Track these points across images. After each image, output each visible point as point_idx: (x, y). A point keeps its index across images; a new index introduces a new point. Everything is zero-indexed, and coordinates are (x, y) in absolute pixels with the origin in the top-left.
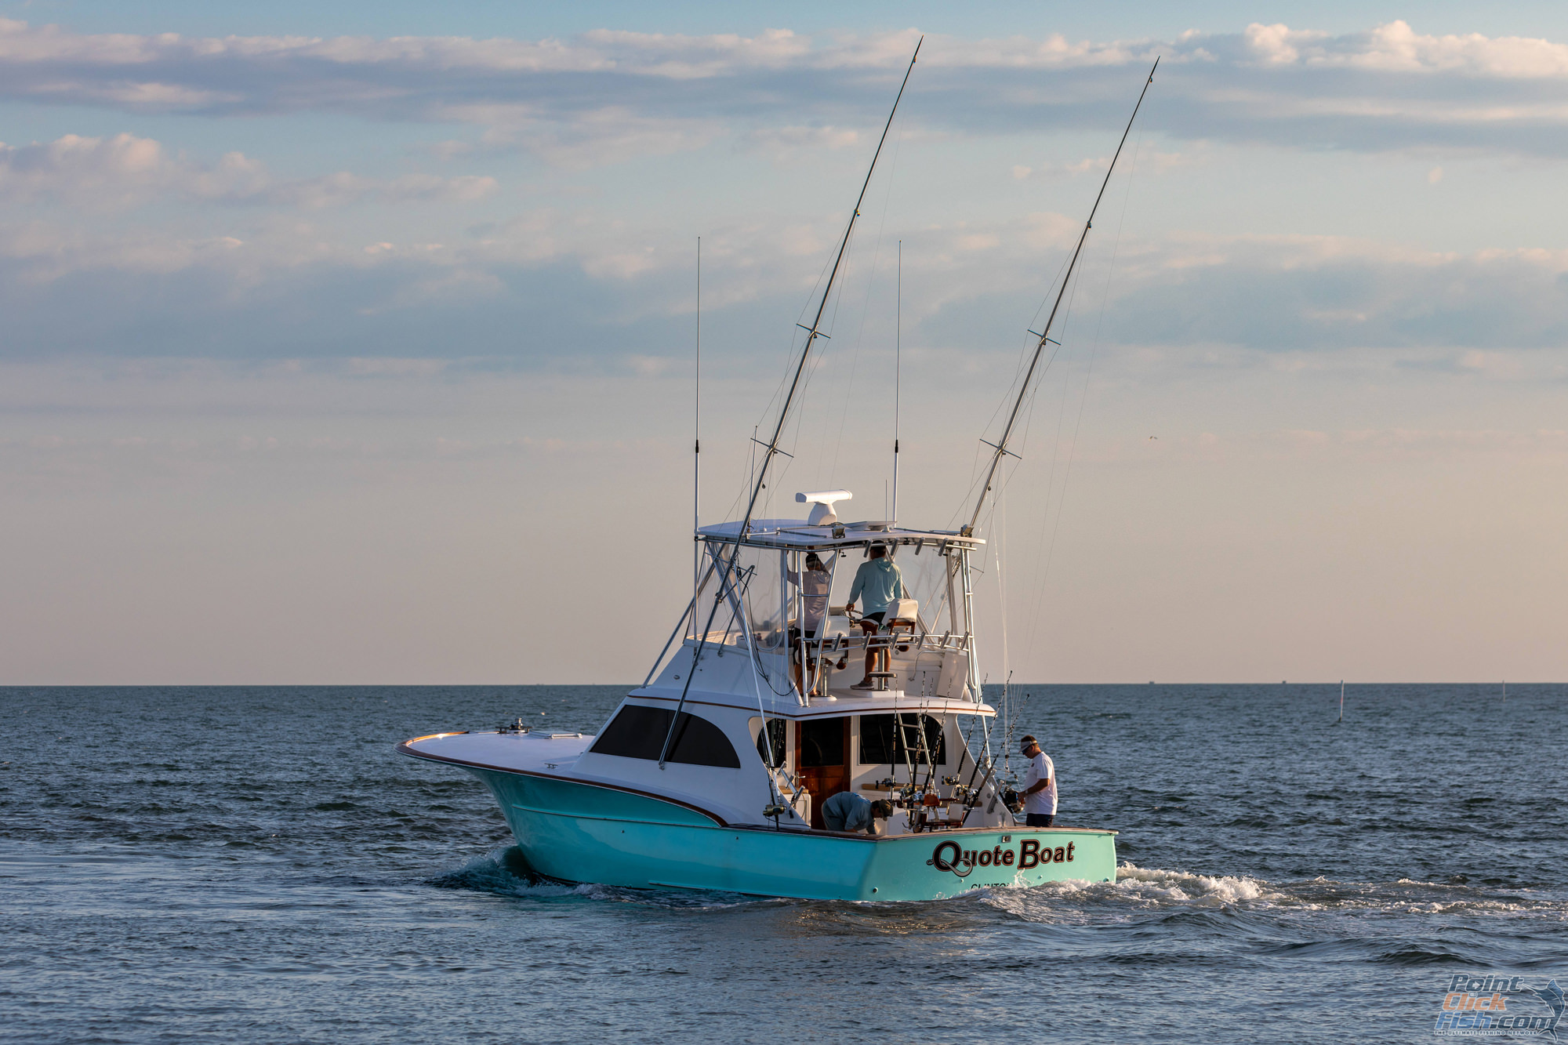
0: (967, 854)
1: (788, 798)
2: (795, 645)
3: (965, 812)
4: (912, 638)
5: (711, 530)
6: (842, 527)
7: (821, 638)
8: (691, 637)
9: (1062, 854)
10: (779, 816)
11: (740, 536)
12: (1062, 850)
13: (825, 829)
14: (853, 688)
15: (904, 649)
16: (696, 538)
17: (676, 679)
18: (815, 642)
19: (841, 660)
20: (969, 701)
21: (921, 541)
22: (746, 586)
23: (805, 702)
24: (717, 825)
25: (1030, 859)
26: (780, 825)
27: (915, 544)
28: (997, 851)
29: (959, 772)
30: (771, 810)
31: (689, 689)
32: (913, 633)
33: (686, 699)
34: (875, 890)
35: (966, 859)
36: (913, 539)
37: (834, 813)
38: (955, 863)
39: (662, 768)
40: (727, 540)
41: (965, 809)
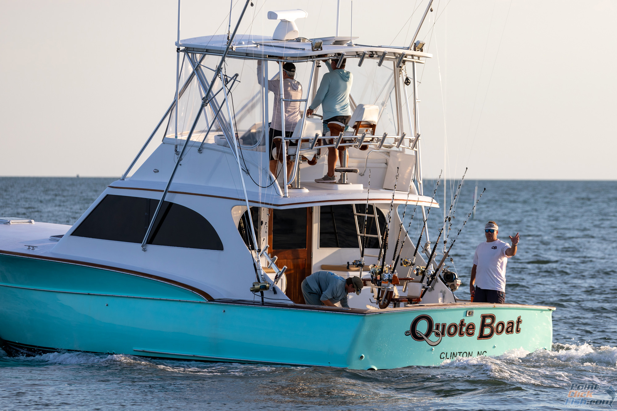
0: (438, 326)
1: (272, 277)
2: (275, 144)
3: (424, 289)
4: (373, 139)
5: (192, 43)
6: (320, 41)
7: (300, 138)
8: (171, 135)
9: (512, 326)
10: (265, 292)
11: (228, 48)
12: (512, 323)
13: (305, 303)
14: (317, 181)
15: (364, 148)
16: (178, 49)
17: (155, 172)
18: (294, 141)
19: (315, 157)
20: (414, 194)
21: (384, 54)
22: (229, 91)
23: (285, 193)
24: (204, 300)
25: (487, 331)
26: (265, 300)
27: (378, 57)
28: (462, 323)
29: (414, 255)
30: (257, 287)
31: (173, 181)
32: (373, 134)
33: (170, 189)
34: (362, 357)
35: (437, 331)
36: (376, 52)
37: (313, 290)
38: (428, 335)
39: (144, 250)
40: (207, 51)
41: (424, 287)
